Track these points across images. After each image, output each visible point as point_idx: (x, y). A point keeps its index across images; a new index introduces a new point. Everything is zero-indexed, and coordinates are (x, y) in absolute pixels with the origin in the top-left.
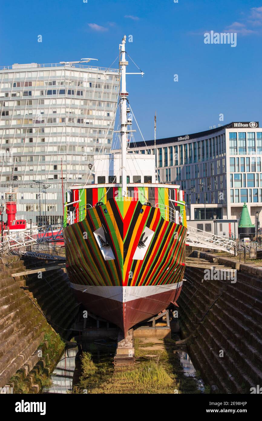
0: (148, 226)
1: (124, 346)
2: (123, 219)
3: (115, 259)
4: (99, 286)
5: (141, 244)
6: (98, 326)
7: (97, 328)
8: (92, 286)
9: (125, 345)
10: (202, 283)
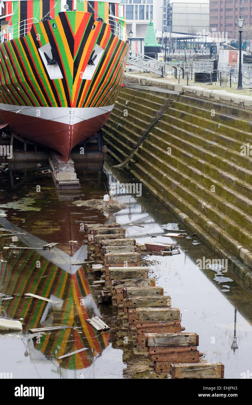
0: (99, 43)
1: (65, 170)
2: (75, 35)
3: (63, 78)
4: (39, 106)
5: (91, 62)
6: (25, 149)
7: (24, 152)
8: (29, 107)
9: (67, 169)
10: (127, 105)
